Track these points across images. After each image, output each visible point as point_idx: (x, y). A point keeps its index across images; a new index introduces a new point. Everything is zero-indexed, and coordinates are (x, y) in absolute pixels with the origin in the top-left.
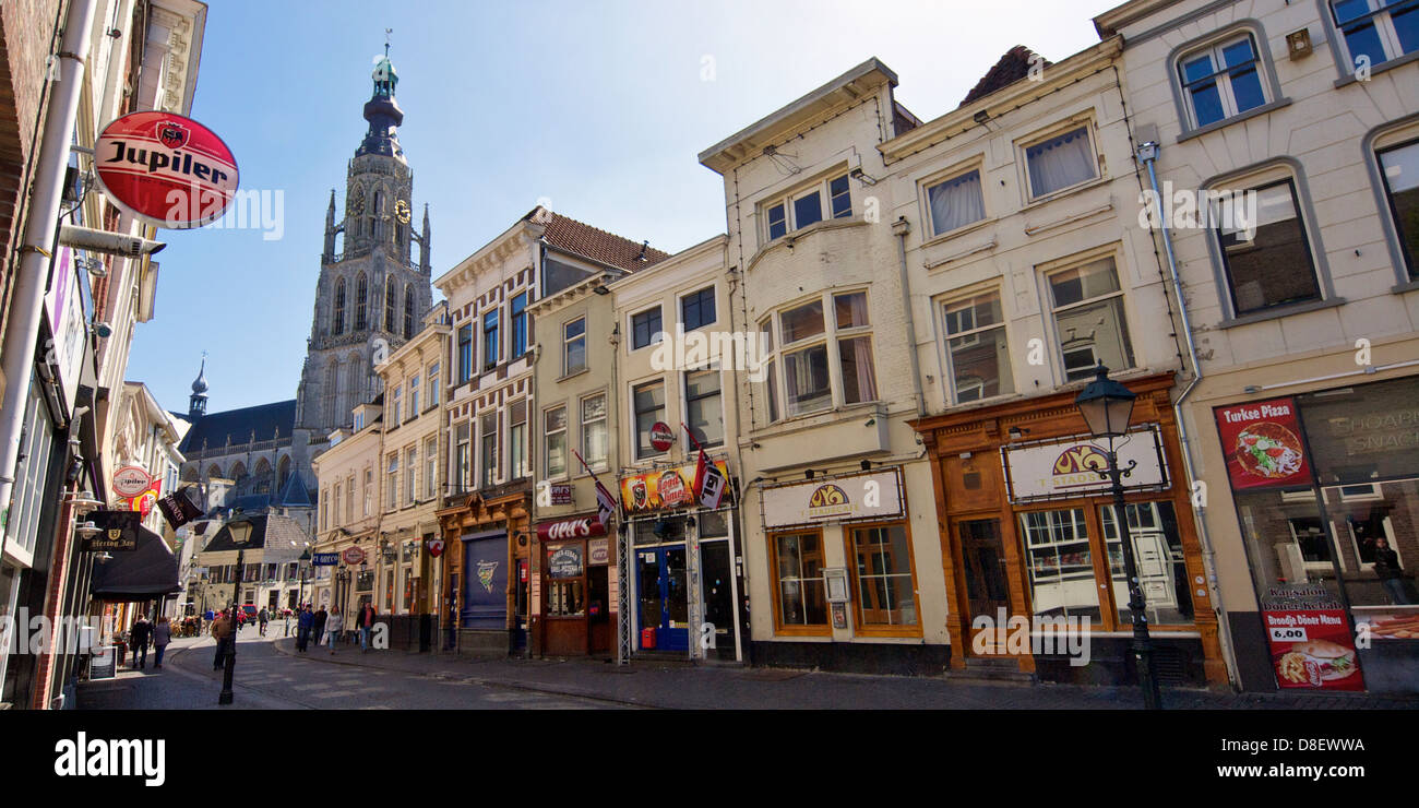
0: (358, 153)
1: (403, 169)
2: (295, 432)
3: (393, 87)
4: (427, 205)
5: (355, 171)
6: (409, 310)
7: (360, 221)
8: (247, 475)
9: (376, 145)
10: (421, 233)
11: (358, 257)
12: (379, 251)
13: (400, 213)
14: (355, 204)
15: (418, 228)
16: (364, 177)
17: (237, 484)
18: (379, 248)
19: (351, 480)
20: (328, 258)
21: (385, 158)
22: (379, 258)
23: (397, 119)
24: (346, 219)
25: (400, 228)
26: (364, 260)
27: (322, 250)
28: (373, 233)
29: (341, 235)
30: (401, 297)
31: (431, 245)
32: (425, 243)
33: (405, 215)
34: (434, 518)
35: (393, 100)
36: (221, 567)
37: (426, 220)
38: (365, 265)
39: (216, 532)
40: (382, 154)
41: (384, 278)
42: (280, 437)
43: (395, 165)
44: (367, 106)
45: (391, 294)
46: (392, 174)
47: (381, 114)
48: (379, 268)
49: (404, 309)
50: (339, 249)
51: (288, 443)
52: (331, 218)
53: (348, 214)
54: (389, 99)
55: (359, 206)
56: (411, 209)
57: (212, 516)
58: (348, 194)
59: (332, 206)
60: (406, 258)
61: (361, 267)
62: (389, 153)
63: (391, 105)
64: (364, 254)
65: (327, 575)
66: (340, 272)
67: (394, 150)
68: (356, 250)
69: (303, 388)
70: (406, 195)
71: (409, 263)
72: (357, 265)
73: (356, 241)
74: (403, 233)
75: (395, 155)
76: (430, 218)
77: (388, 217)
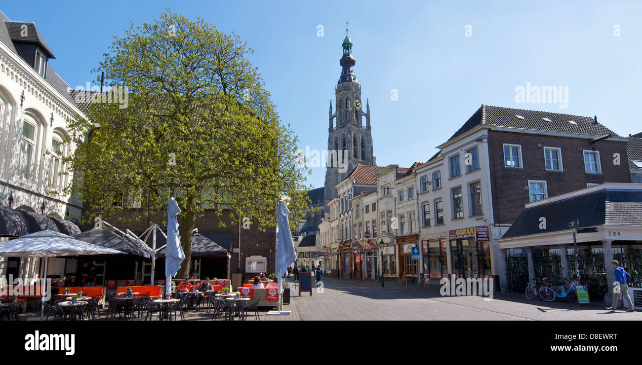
0: (339, 82)
1: (357, 85)
2: (325, 201)
3: (351, 48)
4: (367, 99)
5: (338, 91)
6: (363, 147)
7: (341, 112)
8: (311, 217)
9: (346, 77)
10: (366, 112)
11: (342, 128)
12: (349, 125)
13: (356, 105)
14: (339, 105)
15: (365, 110)
16: (341, 93)
17: (307, 221)
18: (349, 123)
19: (326, 233)
20: (331, 130)
21: (349, 83)
22: (349, 128)
23: (353, 63)
24: (336, 112)
25: (357, 112)
26: (344, 129)
27: (328, 126)
28: (346, 117)
29: (335, 118)
30: (359, 142)
31: (370, 117)
32: (368, 116)
33: (358, 106)
34: (338, 246)
35: (351, 56)
36: (303, 252)
37: (368, 106)
38: (344, 131)
39: (301, 240)
40: (348, 81)
41: (351, 136)
42: (320, 203)
43: (353, 85)
44: (341, 61)
45: (355, 142)
46: (352, 89)
47: (347, 62)
48: (349, 132)
49: (361, 147)
50: (335, 125)
51: (323, 205)
52: (331, 112)
53: (337, 110)
54: (349, 55)
55: (340, 106)
56: (361, 103)
57: (300, 234)
58: (336, 101)
59: (331, 107)
60: (360, 125)
61: (343, 132)
62: (350, 80)
63: (350, 57)
64: (344, 127)
65: (321, 259)
66: (336, 135)
67: (352, 78)
68: (341, 125)
69: (326, 183)
70: (358, 97)
71: (361, 127)
72: (341, 131)
73: (340, 121)
74: (358, 114)
75: (353, 81)
76: (369, 104)
77: (351, 109)
